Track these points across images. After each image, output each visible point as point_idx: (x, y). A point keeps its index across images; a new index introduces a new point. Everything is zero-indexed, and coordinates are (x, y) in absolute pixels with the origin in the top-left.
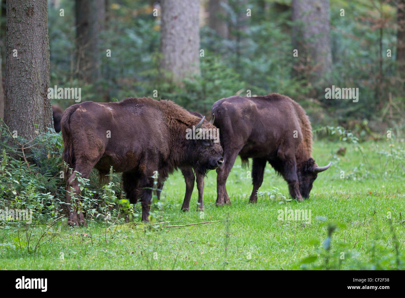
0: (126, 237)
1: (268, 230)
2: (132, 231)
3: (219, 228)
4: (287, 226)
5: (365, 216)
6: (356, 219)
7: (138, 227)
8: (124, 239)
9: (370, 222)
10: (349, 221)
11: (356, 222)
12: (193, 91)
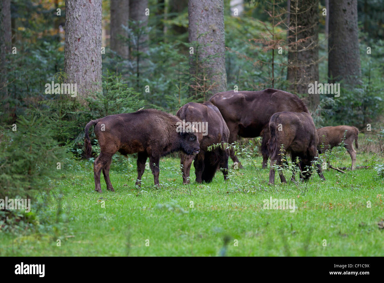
0: (32, 247)
1: (167, 240)
2: (39, 242)
3: (121, 238)
4: (185, 237)
5: (258, 227)
6: (249, 230)
7: (43, 238)
8: (30, 249)
9: (263, 233)
10: (243, 231)
11: (250, 233)
12: (95, 109)
